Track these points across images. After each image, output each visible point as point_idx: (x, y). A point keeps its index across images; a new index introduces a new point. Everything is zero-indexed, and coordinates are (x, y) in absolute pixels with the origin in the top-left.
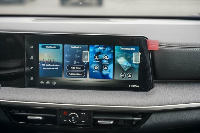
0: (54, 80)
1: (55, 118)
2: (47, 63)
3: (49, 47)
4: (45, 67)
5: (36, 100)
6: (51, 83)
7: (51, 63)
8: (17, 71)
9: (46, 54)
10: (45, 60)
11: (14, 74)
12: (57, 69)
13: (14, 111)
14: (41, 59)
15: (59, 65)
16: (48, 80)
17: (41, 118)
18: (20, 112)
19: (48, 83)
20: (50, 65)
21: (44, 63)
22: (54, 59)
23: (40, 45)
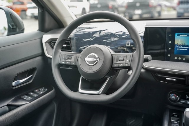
0: (184, 57)
1: (184, 81)
2: (180, 46)
3: (182, 35)
4: (178, 48)
5: (172, 68)
6: (182, 59)
7: (183, 46)
8: (159, 51)
9: (180, 40)
10: (178, 44)
11: (157, 53)
12: (187, 49)
13: (157, 74)
14: (176, 43)
15: (188, 47)
16: (180, 57)
17: (175, 80)
18: (161, 75)
19: (180, 58)
20: (182, 47)
21: (178, 46)
22: (185, 43)
23: (176, 34)
